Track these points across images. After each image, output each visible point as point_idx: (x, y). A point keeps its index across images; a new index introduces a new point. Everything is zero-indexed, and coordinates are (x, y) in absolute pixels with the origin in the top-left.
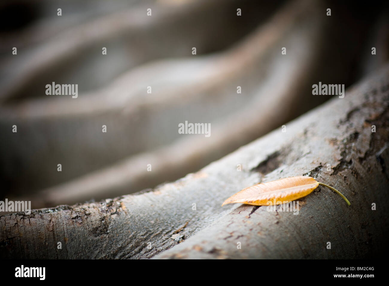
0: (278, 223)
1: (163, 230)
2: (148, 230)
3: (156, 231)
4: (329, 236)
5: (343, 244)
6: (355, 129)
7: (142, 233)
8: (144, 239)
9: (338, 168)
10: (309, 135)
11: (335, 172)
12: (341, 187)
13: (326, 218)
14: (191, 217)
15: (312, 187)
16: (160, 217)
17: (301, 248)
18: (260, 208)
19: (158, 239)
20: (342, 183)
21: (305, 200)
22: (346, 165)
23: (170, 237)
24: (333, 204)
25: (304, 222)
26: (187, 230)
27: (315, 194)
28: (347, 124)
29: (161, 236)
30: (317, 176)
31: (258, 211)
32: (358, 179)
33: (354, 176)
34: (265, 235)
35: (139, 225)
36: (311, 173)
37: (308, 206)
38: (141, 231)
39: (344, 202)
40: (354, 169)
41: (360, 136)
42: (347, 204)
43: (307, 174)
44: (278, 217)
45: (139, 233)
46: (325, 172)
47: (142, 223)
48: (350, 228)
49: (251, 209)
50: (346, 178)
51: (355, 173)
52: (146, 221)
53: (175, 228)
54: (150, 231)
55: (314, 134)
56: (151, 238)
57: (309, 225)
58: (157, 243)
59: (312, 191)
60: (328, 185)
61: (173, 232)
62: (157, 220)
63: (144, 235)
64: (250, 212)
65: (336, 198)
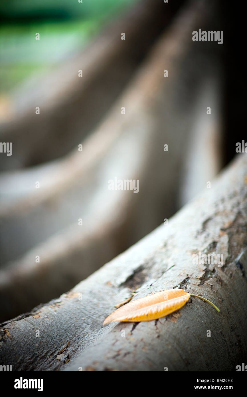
0: (158, 337)
1: (48, 352)
2: (34, 353)
3: (41, 353)
4: (204, 343)
5: (217, 348)
6: (213, 238)
7: (29, 357)
8: (31, 362)
9: (204, 278)
10: (169, 247)
11: (202, 282)
12: (209, 295)
13: (200, 327)
14: (71, 336)
15: (185, 300)
16: (43, 340)
17: (182, 358)
18: (140, 324)
19: (45, 361)
20: (209, 292)
21: (179, 312)
22: (210, 274)
23: (55, 358)
24: (205, 312)
25: (181, 333)
26: (70, 349)
27: (188, 306)
28: (204, 235)
29: (47, 358)
30: (186, 288)
31: (138, 327)
32: (223, 286)
33: (219, 283)
34: (149, 350)
35: (25, 349)
36: (181, 286)
37: (183, 317)
38: (27, 355)
39: (214, 310)
40: (218, 277)
41: (218, 245)
42: (217, 311)
43: (177, 286)
44: (158, 331)
45: (25, 357)
46: (192, 283)
47: (27, 347)
48: (221, 333)
49: (131, 326)
50: (212, 287)
51: (219, 281)
52: (31, 344)
53: (58, 348)
54: (36, 354)
55: (174, 247)
56: (38, 361)
57: (186, 335)
58: (44, 365)
59: (185, 303)
60: (198, 295)
61: (57, 352)
62: (41, 343)
63: (31, 358)
64: (131, 329)
65: (206, 307)
